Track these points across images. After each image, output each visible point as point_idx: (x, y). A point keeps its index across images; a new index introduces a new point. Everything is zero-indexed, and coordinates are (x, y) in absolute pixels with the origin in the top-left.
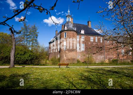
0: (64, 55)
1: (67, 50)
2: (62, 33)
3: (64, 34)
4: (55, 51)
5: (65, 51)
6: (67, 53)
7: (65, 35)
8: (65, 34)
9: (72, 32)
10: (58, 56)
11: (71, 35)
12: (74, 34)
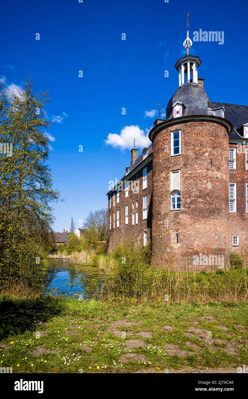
0: (173, 235)
1: (183, 212)
2: (159, 138)
3: (168, 140)
4: (130, 220)
5: (176, 215)
6: (184, 226)
7: (176, 143)
8: (176, 136)
9: (209, 127)
10: (142, 240)
11: (205, 139)
12: (217, 136)
